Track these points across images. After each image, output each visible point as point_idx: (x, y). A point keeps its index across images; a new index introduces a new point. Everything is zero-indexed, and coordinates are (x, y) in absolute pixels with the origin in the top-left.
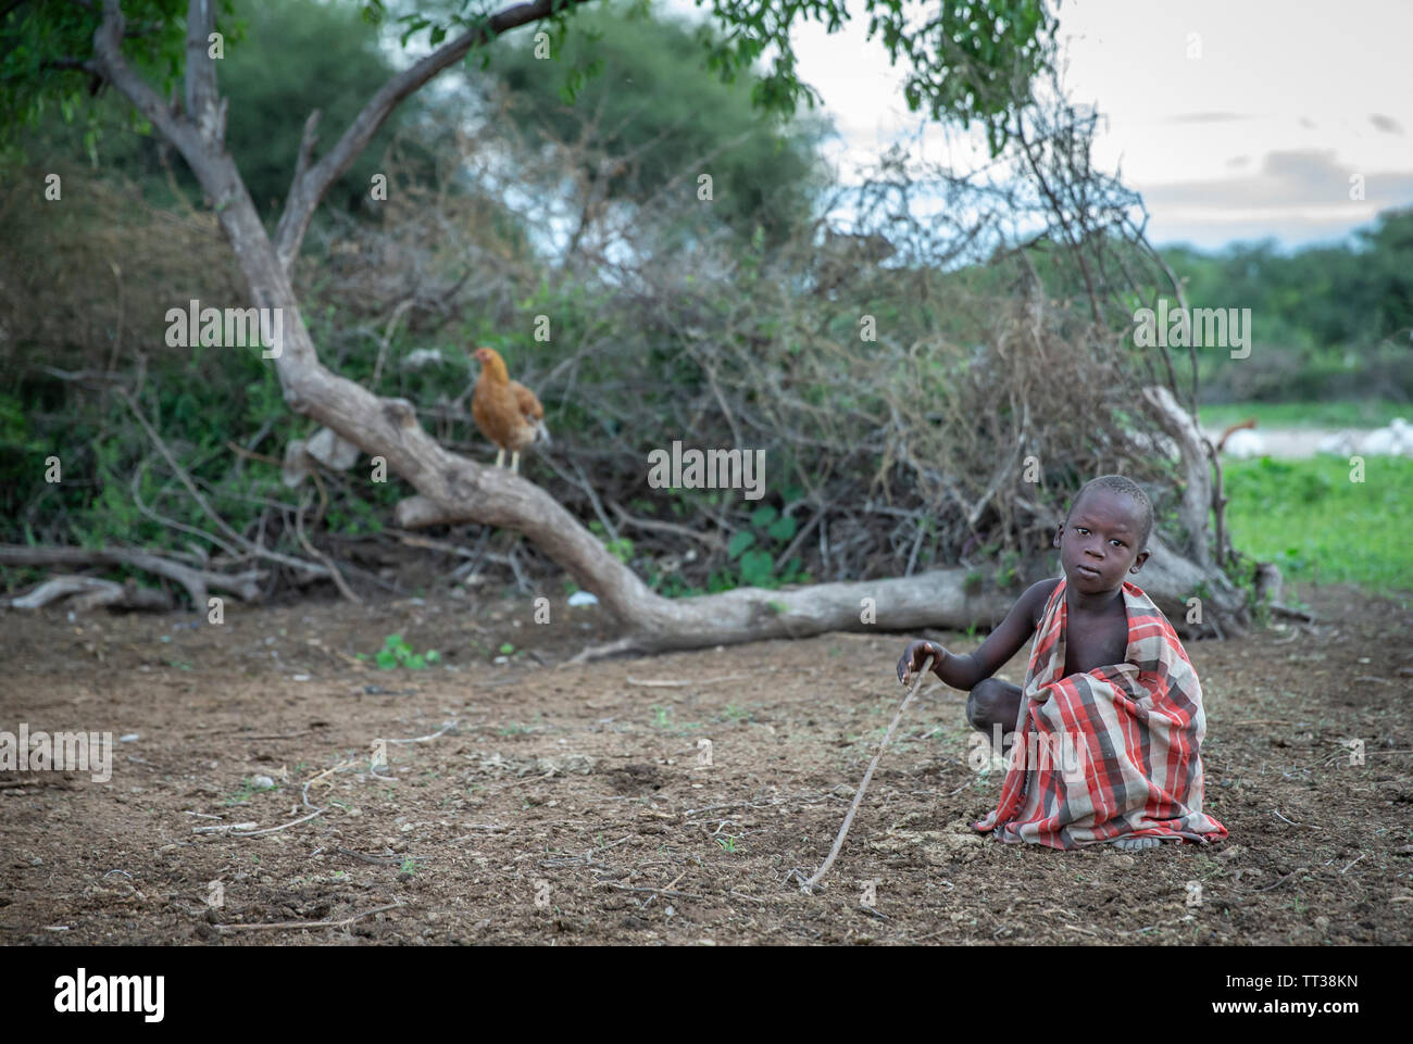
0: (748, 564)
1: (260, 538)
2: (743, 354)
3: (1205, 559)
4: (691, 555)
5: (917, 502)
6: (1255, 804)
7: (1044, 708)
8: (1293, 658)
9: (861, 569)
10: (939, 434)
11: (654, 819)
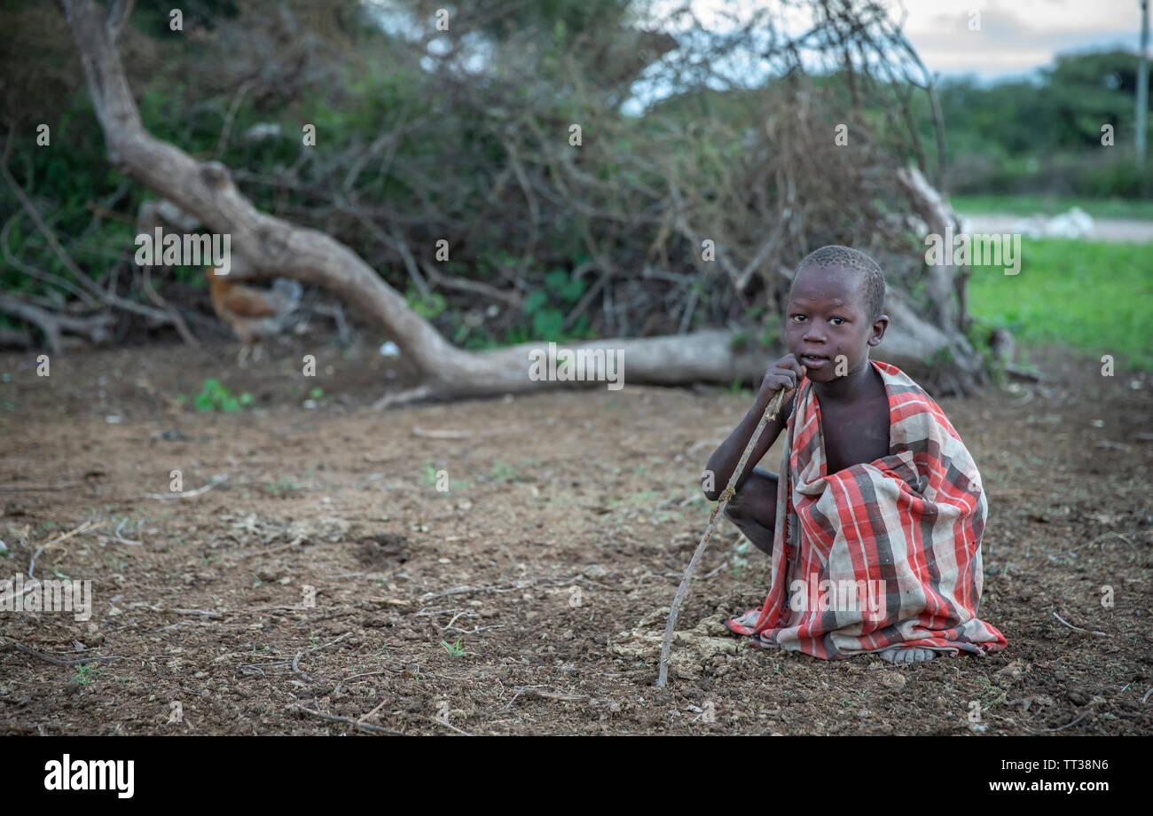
0: (541, 322)
1: (113, 286)
2: (541, 134)
3: (948, 325)
4: (493, 311)
5: (690, 269)
6: (1029, 599)
7: (819, 505)
8: (1031, 420)
9: (640, 326)
10: (712, 208)
11: (385, 606)
